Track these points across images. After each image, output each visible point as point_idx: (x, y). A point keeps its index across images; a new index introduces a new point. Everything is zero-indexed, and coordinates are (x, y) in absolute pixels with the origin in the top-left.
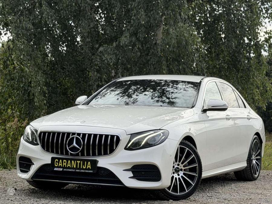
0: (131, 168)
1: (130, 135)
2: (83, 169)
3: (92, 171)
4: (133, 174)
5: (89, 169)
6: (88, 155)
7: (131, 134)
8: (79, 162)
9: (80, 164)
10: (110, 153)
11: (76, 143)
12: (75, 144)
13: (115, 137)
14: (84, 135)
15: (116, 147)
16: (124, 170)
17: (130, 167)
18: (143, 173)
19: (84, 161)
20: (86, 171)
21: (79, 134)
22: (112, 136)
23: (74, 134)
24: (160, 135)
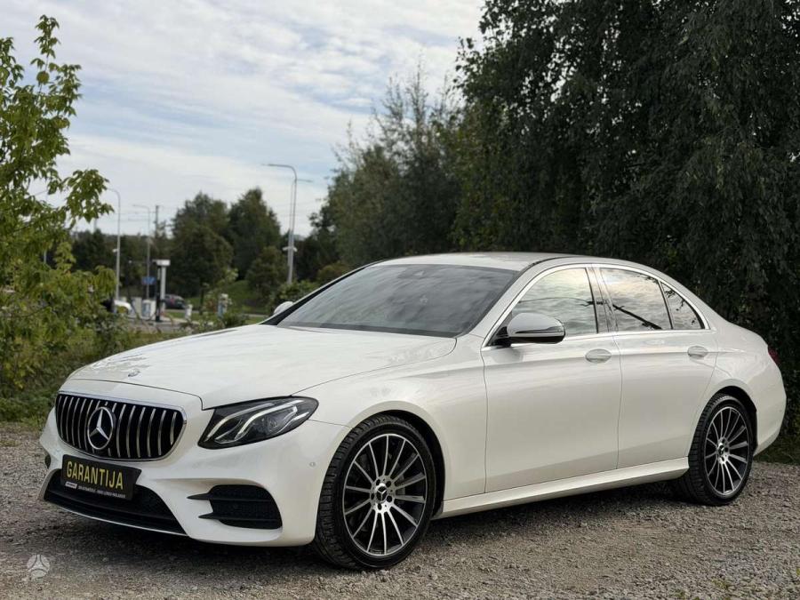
0: (210, 492)
1: (213, 411)
2: (108, 489)
3: (123, 496)
4: (213, 507)
5: (118, 490)
6: (124, 456)
7: (216, 408)
8: (102, 471)
9: (105, 474)
10: (162, 455)
11: (102, 426)
12: (99, 429)
13: (175, 414)
14: (120, 405)
15: (175, 440)
16: (189, 498)
17: (205, 491)
18: (236, 507)
19: (111, 468)
20: (114, 495)
21: (111, 404)
22: (170, 412)
23: (103, 402)
24: (288, 410)
